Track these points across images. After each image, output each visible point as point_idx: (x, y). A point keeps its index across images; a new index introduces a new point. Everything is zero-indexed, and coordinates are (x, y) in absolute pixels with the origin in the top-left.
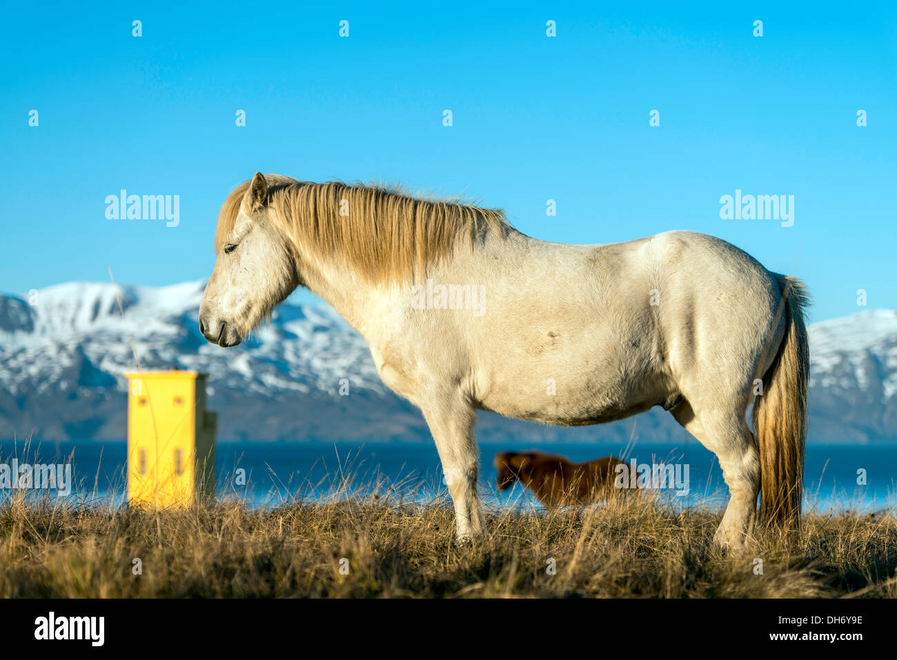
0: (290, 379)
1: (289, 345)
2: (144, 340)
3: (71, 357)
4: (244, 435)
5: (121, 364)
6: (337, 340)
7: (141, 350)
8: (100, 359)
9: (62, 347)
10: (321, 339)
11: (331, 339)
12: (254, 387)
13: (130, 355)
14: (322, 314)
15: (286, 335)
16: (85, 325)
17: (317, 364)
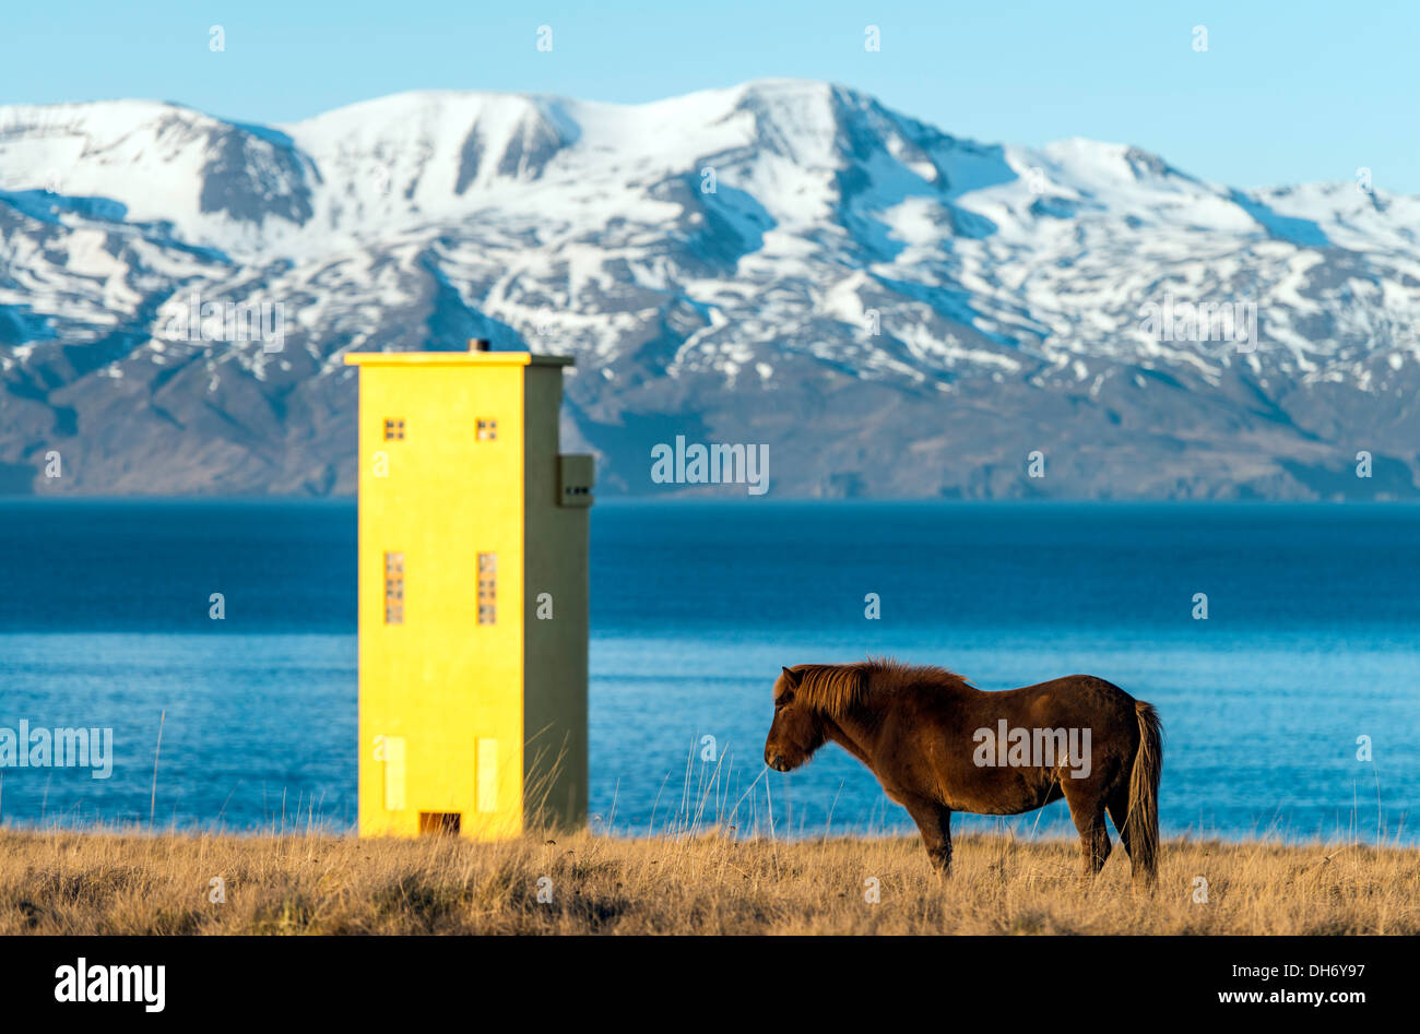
0: (973, 339)
1: (967, 248)
2: (593, 239)
3: (404, 282)
4: (854, 484)
5: (536, 301)
6: (1095, 236)
7: (586, 264)
8: (482, 290)
9: (382, 259)
10: (1053, 235)
11: (1080, 235)
12: (880, 357)
13: (560, 278)
14: (1055, 170)
15: (961, 224)
16: (440, 202)
17: (1042, 297)
